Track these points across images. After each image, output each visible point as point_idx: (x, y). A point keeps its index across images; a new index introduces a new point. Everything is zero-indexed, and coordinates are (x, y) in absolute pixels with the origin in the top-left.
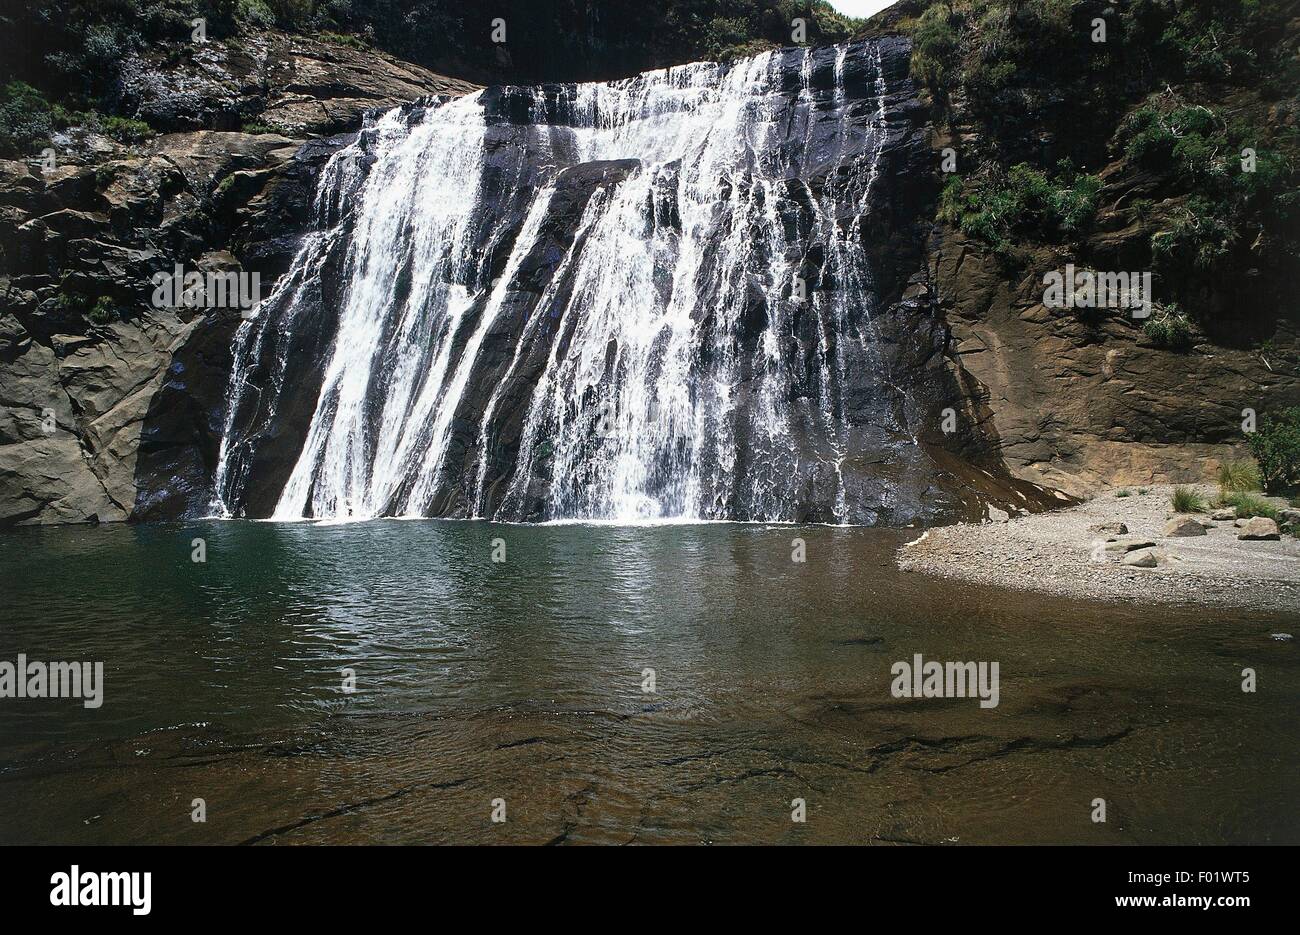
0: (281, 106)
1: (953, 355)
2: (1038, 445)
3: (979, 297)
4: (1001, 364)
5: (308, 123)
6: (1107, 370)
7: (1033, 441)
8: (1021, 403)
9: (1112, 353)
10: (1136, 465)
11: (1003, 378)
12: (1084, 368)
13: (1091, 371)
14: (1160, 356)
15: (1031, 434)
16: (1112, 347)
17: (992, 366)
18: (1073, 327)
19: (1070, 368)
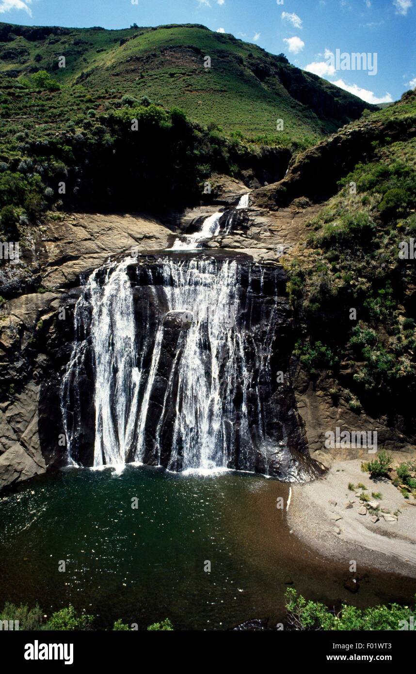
0: (47, 275)
1: (296, 408)
2: (318, 444)
3: (304, 386)
4: (309, 412)
5: (60, 284)
6: (338, 416)
7: (317, 442)
8: (314, 428)
9: (340, 410)
10: (343, 453)
11: (310, 418)
12: (331, 416)
13: (334, 417)
14: (352, 414)
15: (316, 440)
16: (340, 408)
17: (307, 413)
18: (330, 400)
19: (328, 416)
